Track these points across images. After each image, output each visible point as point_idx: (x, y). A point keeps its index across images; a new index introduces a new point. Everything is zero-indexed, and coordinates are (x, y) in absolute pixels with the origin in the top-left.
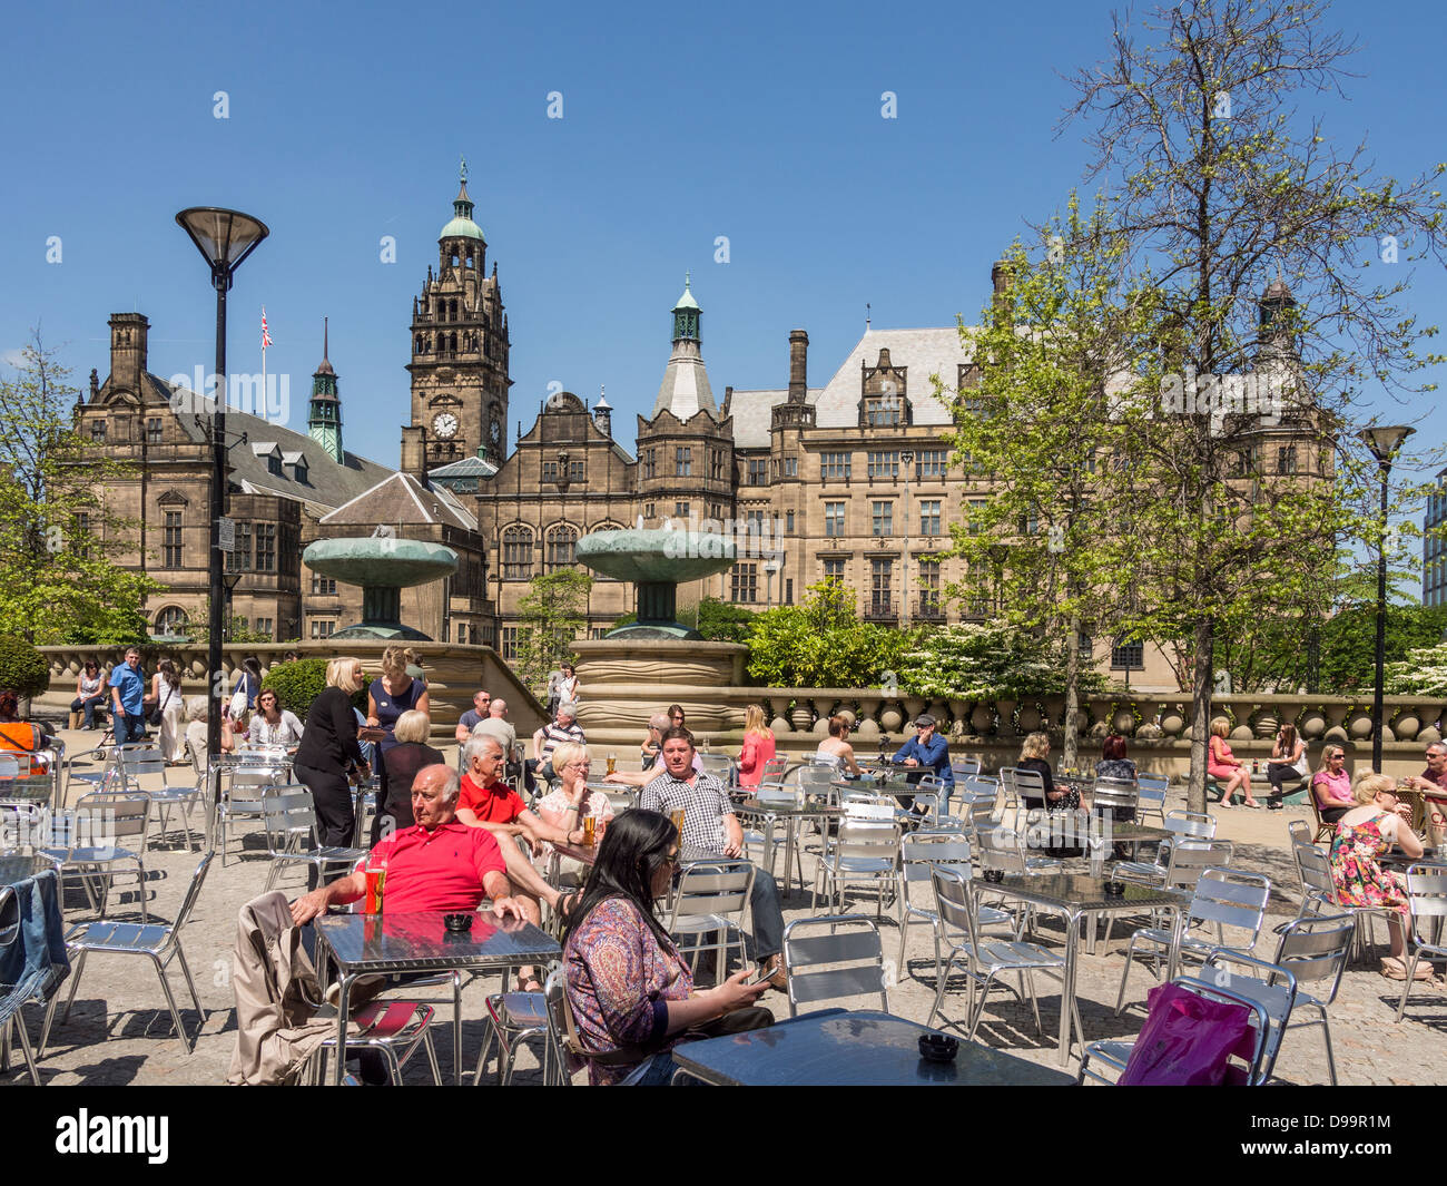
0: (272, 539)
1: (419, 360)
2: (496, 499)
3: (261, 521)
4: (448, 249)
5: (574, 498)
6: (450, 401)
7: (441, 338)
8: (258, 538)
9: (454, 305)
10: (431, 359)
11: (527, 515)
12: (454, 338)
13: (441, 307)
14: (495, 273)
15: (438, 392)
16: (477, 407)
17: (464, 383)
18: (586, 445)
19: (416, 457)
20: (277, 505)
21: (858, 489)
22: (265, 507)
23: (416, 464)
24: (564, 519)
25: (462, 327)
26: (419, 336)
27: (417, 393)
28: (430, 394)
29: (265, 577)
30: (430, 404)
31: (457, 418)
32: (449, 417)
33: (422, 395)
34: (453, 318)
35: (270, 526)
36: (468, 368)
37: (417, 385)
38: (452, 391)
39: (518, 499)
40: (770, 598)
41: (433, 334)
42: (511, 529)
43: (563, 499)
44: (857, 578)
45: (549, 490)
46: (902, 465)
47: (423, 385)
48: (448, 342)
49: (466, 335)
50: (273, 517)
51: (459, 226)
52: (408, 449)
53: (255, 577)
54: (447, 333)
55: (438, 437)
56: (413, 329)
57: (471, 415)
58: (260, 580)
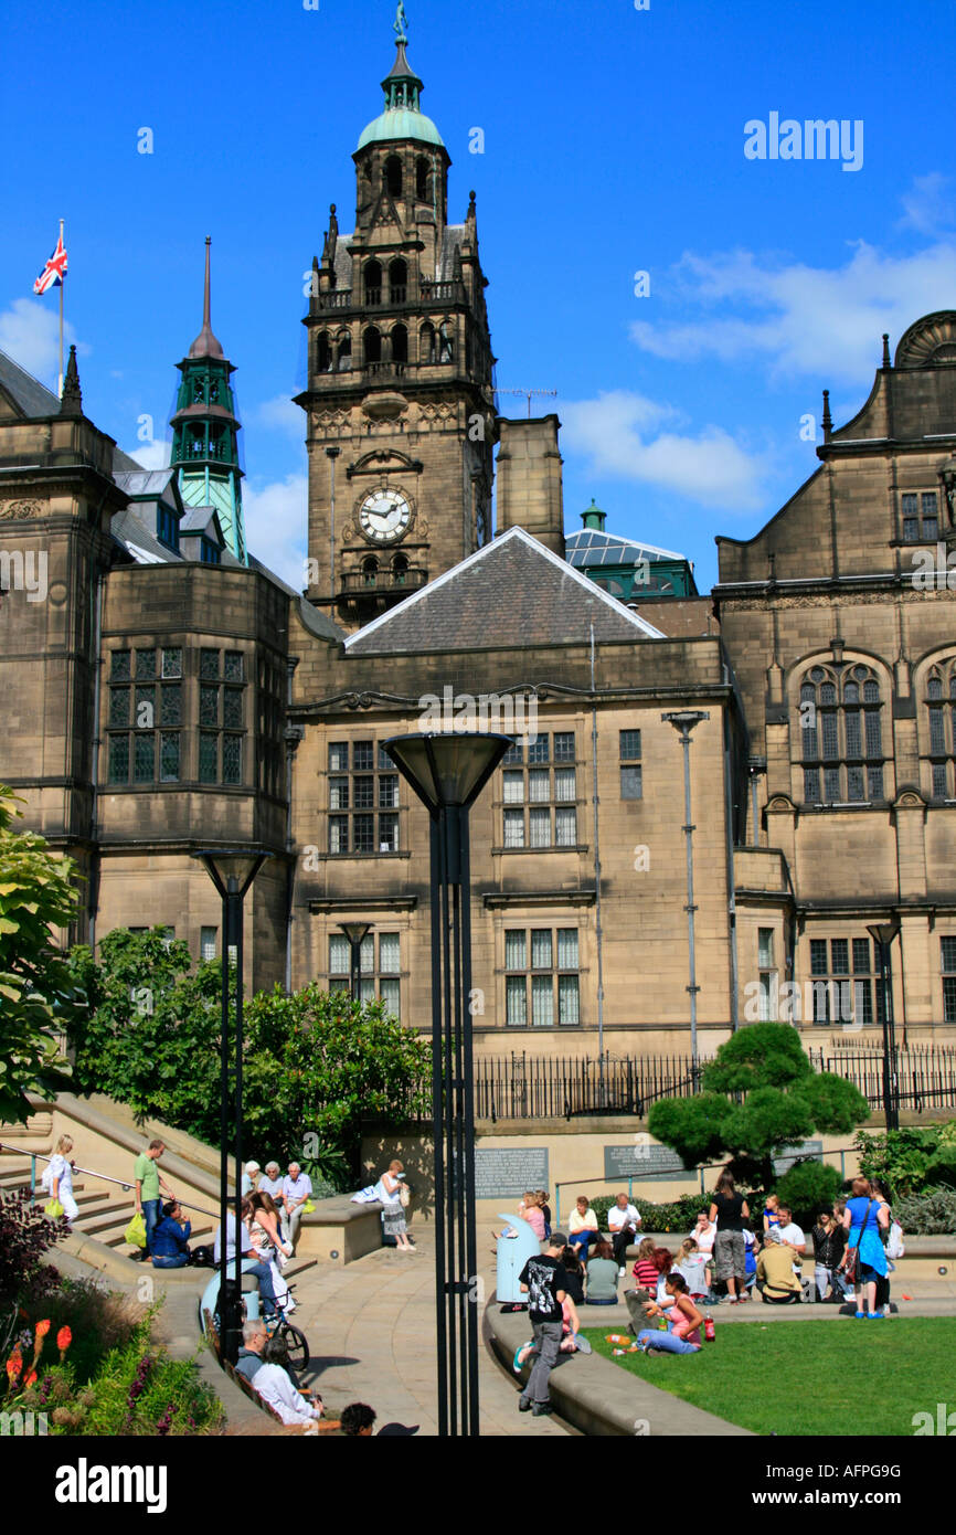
0: (235, 689)
1: (325, 382)
2: (772, 593)
3: (208, 640)
4: (379, 167)
6: (394, 463)
7: (372, 337)
8: (203, 686)
9: (399, 270)
10: (353, 380)
11: (861, 631)
12: (400, 334)
13: (372, 273)
14: (472, 211)
15: (368, 447)
16: (452, 474)
17: (424, 426)
20: (250, 596)
22: (223, 601)
25: (418, 312)
26: (323, 336)
27: (320, 451)
28: (351, 453)
29: (221, 804)
30: (351, 473)
31: (410, 499)
32: (392, 498)
33: (333, 454)
34: (398, 296)
35: (234, 654)
36: (430, 393)
37: (320, 434)
38: (398, 444)
39: (834, 588)
41: (356, 329)
42: (816, 669)
47: (333, 433)
48: (386, 343)
49: (427, 327)
50: (241, 626)
51: (398, 123)
53: (196, 801)
54: (387, 325)
55: (370, 540)
56: (308, 322)
57: (442, 492)
58: (207, 811)
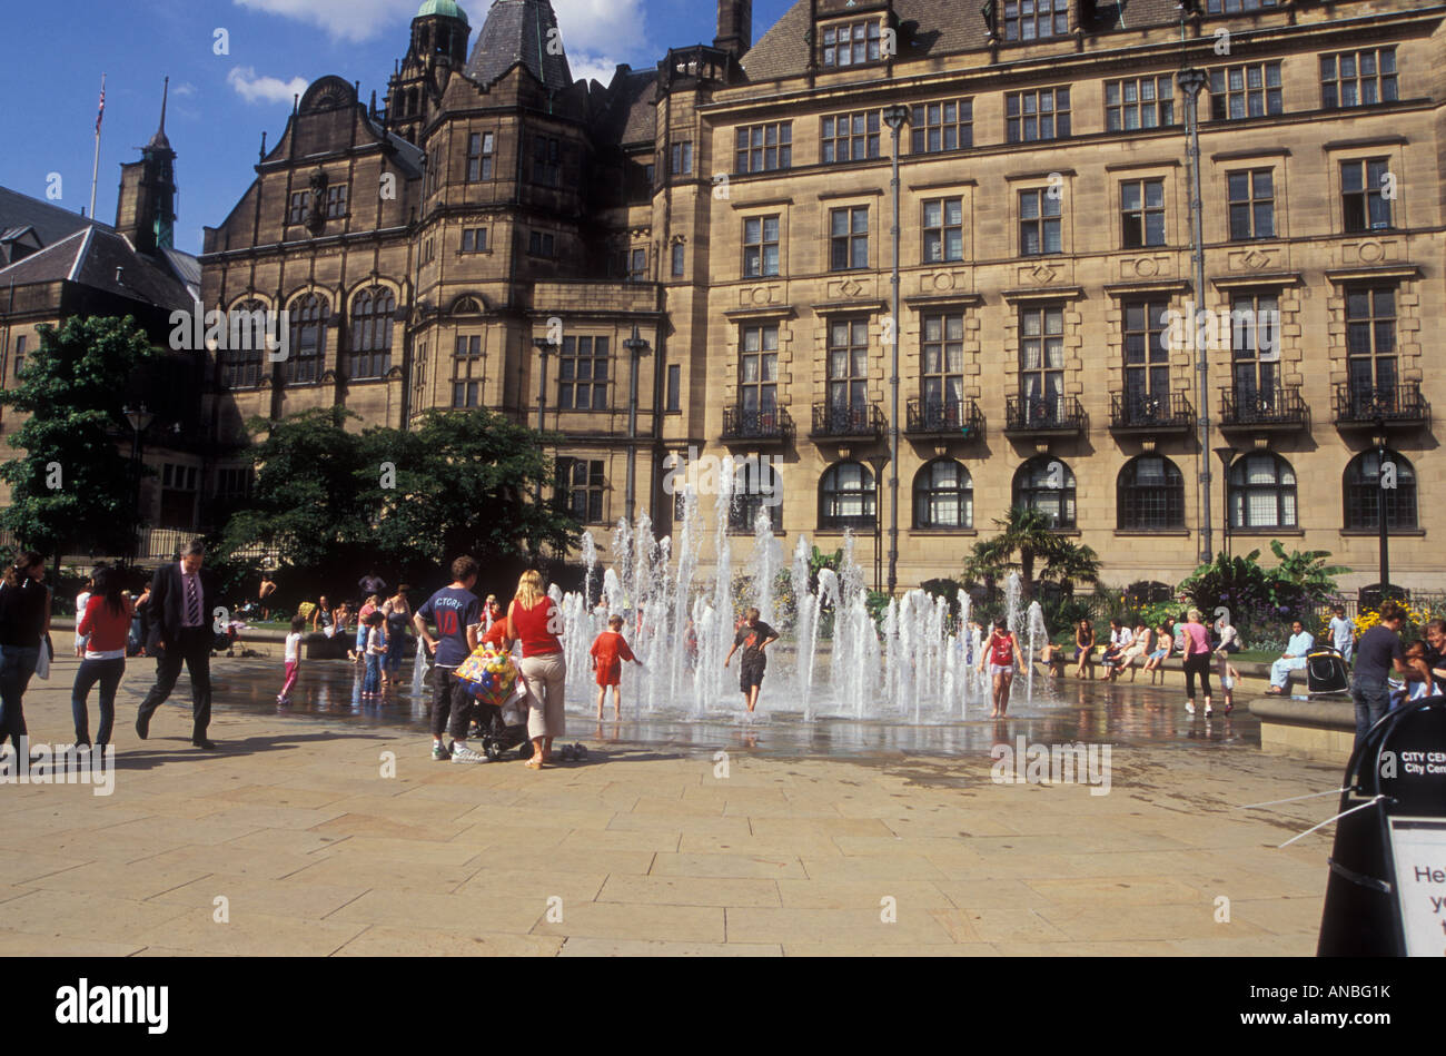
2: (225, 259)
5: (331, 244)
11: (263, 281)
18: (351, 154)
19: (134, 208)
21: (806, 188)
23: (133, 217)
24: (312, 281)
39: (253, 256)
40: (635, 401)
42: (241, 305)
43: (314, 249)
44: (802, 357)
45: (296, 235)
46: (886, 132)
52: (126, 197)
